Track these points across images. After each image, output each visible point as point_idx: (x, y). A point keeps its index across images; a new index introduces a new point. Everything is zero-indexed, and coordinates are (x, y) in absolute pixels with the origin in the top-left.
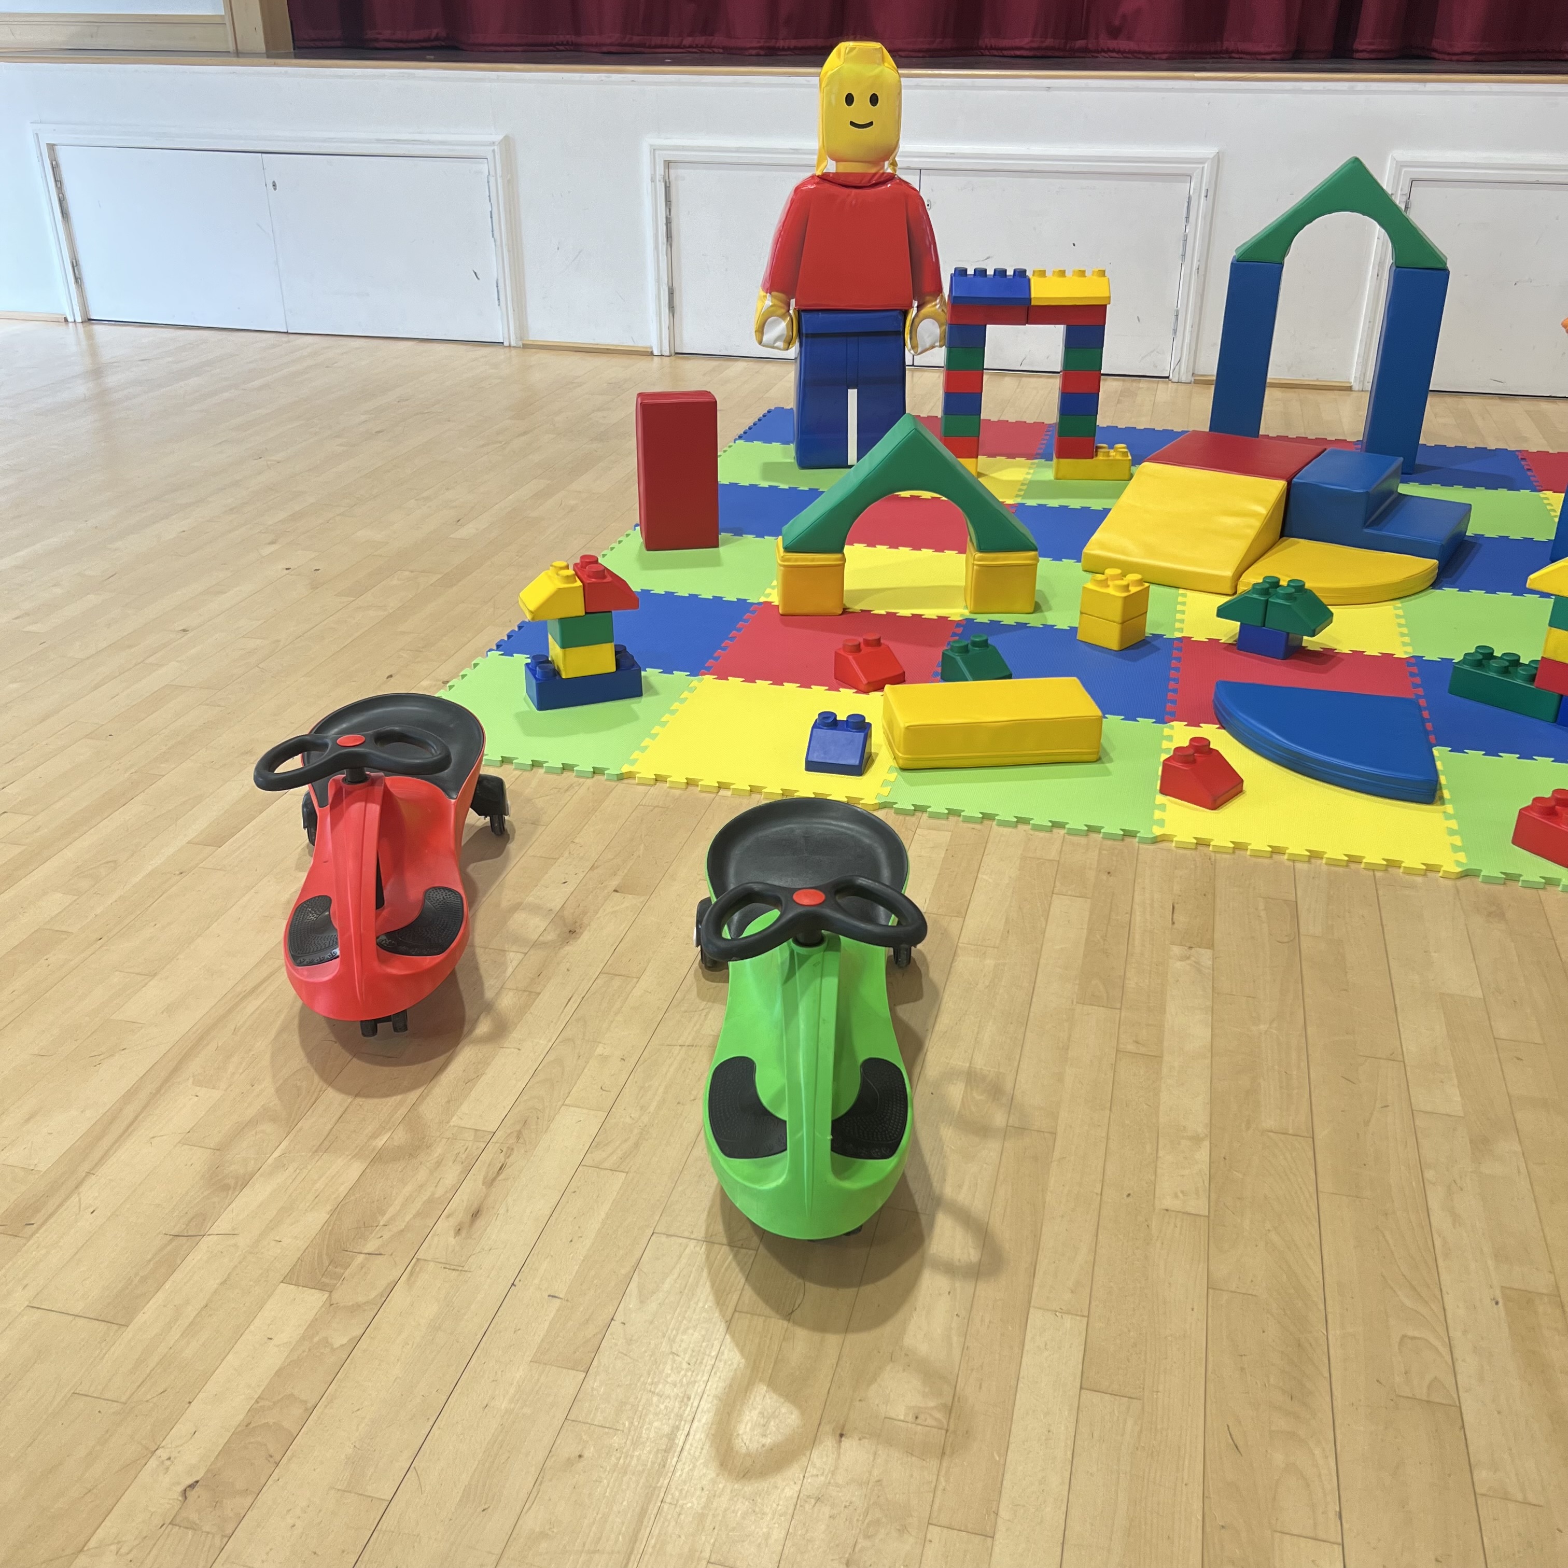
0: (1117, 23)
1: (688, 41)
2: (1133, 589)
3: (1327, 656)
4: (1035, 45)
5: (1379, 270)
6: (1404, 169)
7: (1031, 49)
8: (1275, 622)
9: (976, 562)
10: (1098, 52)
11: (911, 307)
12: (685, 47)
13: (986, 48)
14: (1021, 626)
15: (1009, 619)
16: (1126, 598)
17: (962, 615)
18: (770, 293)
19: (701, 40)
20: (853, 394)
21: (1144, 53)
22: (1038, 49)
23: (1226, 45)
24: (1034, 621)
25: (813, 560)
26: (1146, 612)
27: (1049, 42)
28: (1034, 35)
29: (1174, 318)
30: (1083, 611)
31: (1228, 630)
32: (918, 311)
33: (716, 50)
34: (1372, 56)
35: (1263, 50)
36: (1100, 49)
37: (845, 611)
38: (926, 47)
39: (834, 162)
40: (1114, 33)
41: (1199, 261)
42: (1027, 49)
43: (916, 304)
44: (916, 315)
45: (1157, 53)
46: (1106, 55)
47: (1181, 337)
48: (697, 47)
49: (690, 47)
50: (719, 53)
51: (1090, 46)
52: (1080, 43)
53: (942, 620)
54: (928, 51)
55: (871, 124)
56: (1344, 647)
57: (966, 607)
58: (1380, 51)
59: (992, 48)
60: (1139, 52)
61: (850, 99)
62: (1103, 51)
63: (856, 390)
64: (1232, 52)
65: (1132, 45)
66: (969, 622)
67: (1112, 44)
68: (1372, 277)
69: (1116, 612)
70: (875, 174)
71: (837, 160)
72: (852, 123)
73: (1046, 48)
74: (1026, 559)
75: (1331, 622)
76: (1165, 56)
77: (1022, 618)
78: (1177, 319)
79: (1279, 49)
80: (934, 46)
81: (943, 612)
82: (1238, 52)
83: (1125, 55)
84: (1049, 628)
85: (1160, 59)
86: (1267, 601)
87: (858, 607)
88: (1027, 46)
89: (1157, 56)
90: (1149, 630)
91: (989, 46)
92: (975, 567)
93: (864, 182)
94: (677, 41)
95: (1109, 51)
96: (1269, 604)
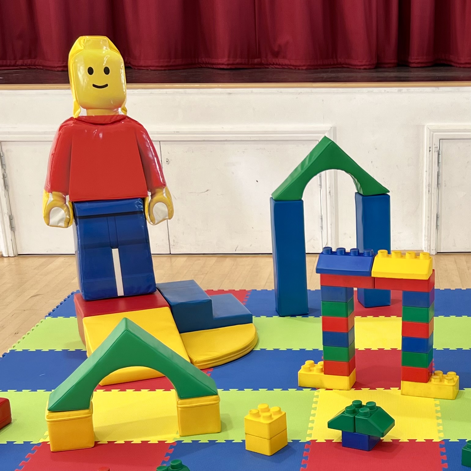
0: (276, 49)
1: (20, 62)
2: (275, 417)
3: (395, 443)
4: (231, 62)
5: (429, 189)
6: (435, 134)
7: (228, 65)
8: (361, 430)
9: (179, 406)
10: (267, 65)
11: (147, 196)
12: (18, 66)
13: (203, 63)
14: (212, 443)
15: (204, 439)
16: (270, 424)
17: (175, 438)
18: (51, 193)
19: (29, 61)
20: (115, 252)
21: (293, 66)
22: (233, 64)
23: (339, 60)
24: (221, 438)
25: (69, 416)
26: (286, 429)
27: (238, 61)
28: (229, 57)
29: (320, 220)
30: (247, 433)
31: (336, 435)
32: (152, 198)
33: (38, 67)
34: (419, 66)
35: (359, 64)
36: (269, 64)
37: (96, 444)
38: (166, 64)
39: (85, 110)
40: (276, 55)
41: (330, 188)
42: (225, 65)
43: (149, 194)
44: (151, 201)
45: (300, 66)
46: (273, 67)
47: (326, 230)
48: (26, 65)
49: (22, 65)
50: (40, 69)
51: (263, 62)
52: (256, 61)
53: (161, 443)
54: (166, 66)
55: (106, 85)
56: (404, 439)
57: (177, 433)
58: (422, 63)
59: (206, 63)
60: (291, 65)
61: (90, 71)
62: (270, 64)
63: (117, 249)
64: (343, 64)
65: (287, 62)
66: (179, 443)
67: (275, 61)
68: (426, 192)
69: (266, 433)
70: (113, 116)
71: (87, 108)
72: (94, 86)
73: (237, 64)
74: (211, 401)
75: (394, 425)
76: (304, 68)
77: (212, 437)
78: (322, 221)
79: (367, 63)
80: (171, 64)
81: (161, 438)
82: (346, 64)
83: (283, 67)
84: (229, 442)
85: (302, 69)
86: (355, 417)
87: (105, 441)
88: (226, 63)
89: (300, 68)
90: (290, 438)
91: (205, 62)
92: (179, 409)
93: (107, 121)
94: (13, 62)
95: (273, 64)
96: (356, 419)
